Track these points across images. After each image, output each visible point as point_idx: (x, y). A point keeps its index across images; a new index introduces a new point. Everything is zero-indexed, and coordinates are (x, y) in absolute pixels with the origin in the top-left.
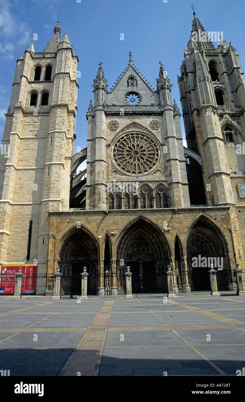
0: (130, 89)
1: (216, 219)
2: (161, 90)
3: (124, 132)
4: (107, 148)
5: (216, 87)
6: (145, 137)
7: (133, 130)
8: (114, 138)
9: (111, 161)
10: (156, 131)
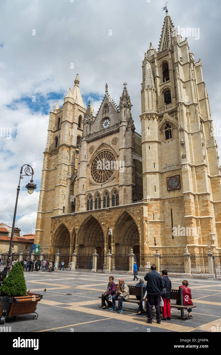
0: (104, 116)
1: (134, 213)
2: (124, 108)
3: (97, 153)
4: (87, 167)
5: (164, 87)
6: (109, 153)
7: (102, 149)
8: (91, 159)
9: (89, 176)
10: (115, 145)
